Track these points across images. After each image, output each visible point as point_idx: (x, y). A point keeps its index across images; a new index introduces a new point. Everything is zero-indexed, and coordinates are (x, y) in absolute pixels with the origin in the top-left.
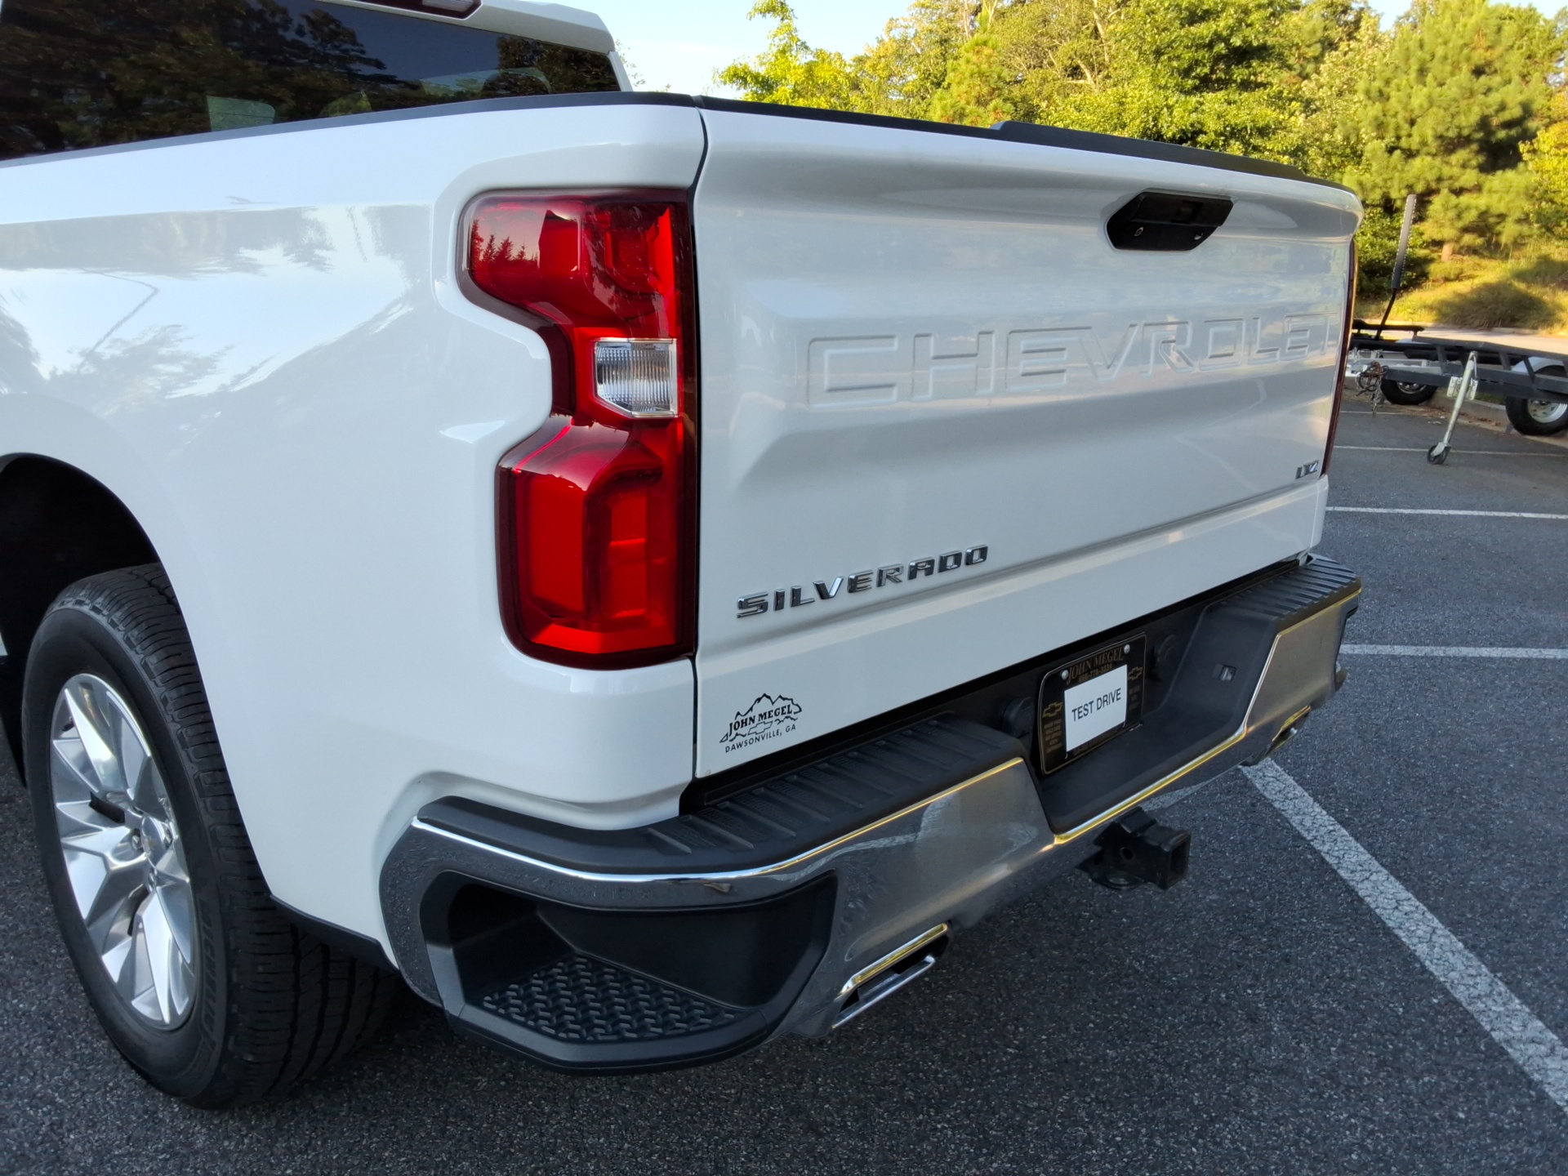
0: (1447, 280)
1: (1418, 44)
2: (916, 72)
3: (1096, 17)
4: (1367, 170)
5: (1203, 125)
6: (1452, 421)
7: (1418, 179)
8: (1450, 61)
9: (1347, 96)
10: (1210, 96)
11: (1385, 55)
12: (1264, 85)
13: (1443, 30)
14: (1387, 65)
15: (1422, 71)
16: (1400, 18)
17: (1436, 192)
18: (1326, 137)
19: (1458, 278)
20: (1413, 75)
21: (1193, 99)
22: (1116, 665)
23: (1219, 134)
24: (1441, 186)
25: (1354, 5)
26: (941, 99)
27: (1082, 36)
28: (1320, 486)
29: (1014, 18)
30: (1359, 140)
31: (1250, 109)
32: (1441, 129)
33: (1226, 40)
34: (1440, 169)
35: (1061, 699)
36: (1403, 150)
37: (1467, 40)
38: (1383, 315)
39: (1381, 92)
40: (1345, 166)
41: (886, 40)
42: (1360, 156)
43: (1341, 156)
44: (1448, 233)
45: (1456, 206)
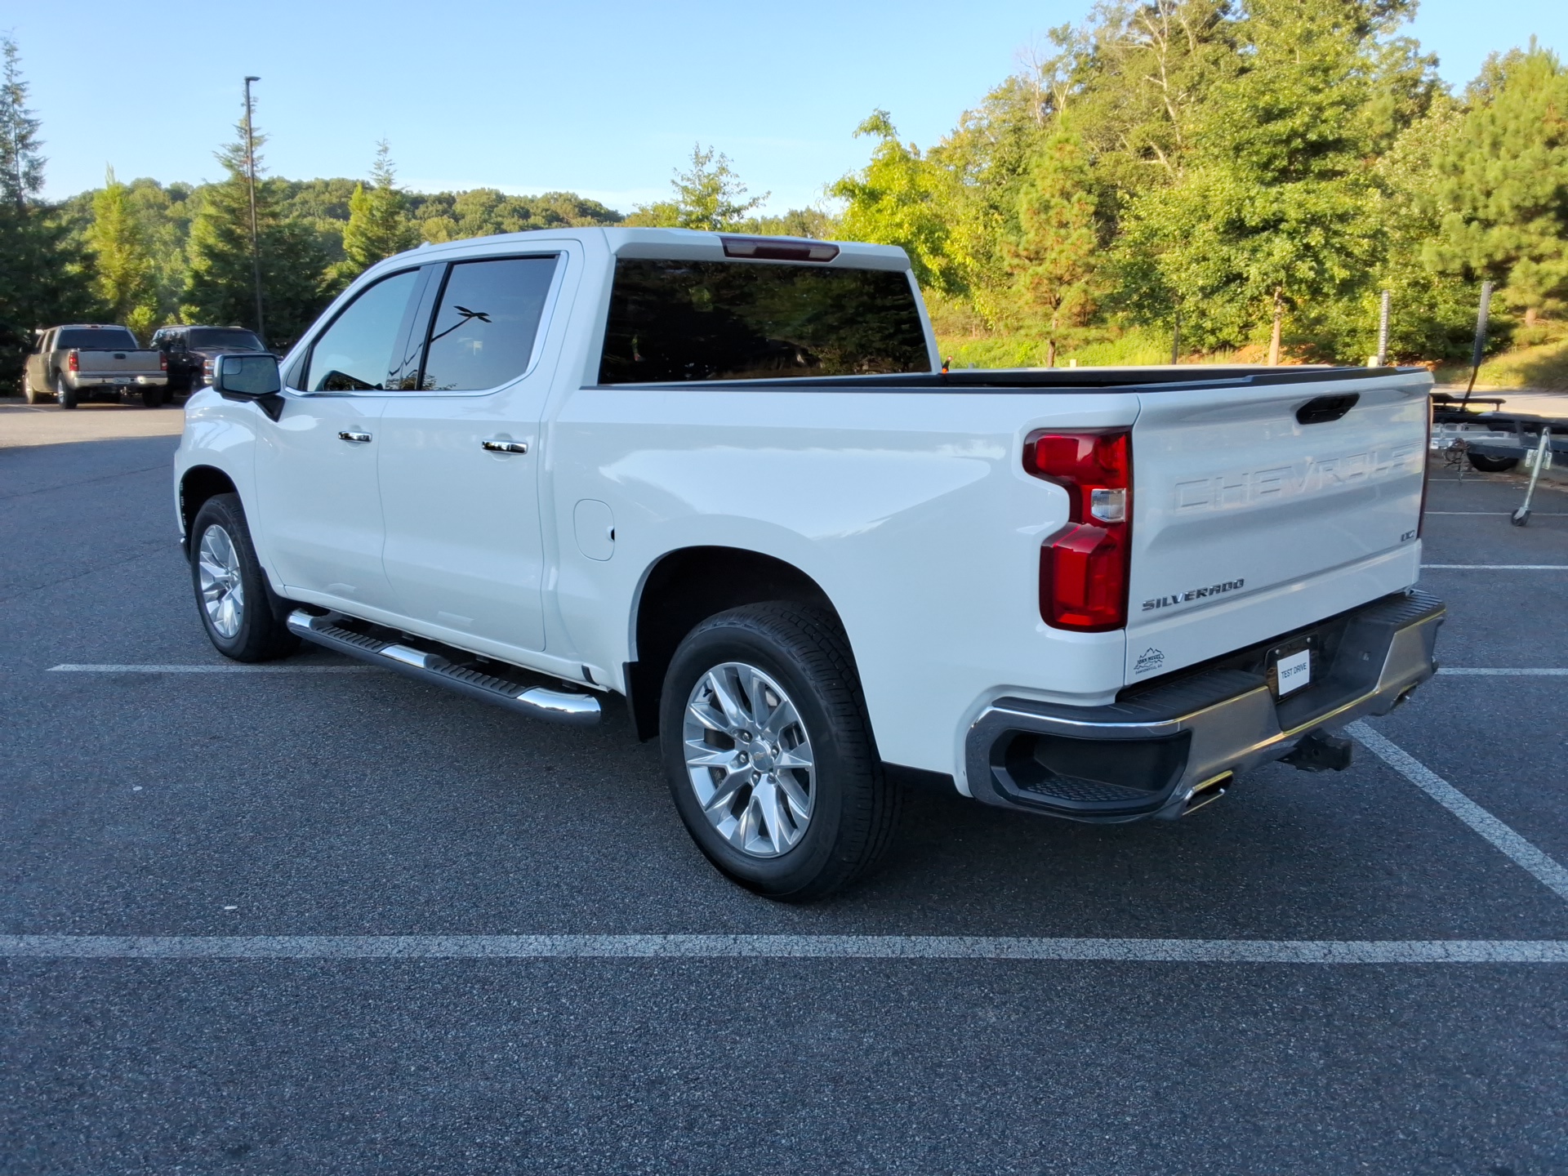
0: (1532, 344)
1: (1489, 119)
2: (992, 160)
3: (1166, 100)
4: (1446, 240)
5: (1284, 214)
6: (1531, 488)
7: (1497, 247)
8: (1522, 134)
9: (1422, 171)
10: (1289, 186)
11: (1457, 130)
12: (1341, 173)
13: (1514, 106)
14: (1460, 140)
15: (1495, 145)
16: (1471, 84)
17: (1517, 259)
18: (1403, 211)
19: (1543, 341)
20: (1486, 149)
21: (1274, 190)
22: (1303, 649)
23: (1300, 222)
24: (1520, 254)
25: (1424, 79)
26: (1027, 193)
27: (1154, 119)
28: (1417, 546)
29: (1085, 103)
30: (1436, 212)
31: (1327, 197)
32: (1517, 200)
33: (1303, 136)
34: (1519, 238)
35: (1276, 665)
36: (1481, 221)
37: (1538, 114)
38: (1470, 379)
39: (1455, 167)
40: (1424, 238)
41: (961, 130)
42: (1439, 227)
43: (1420, 227)
44: (1530, 298)
45: (1537, 273)
